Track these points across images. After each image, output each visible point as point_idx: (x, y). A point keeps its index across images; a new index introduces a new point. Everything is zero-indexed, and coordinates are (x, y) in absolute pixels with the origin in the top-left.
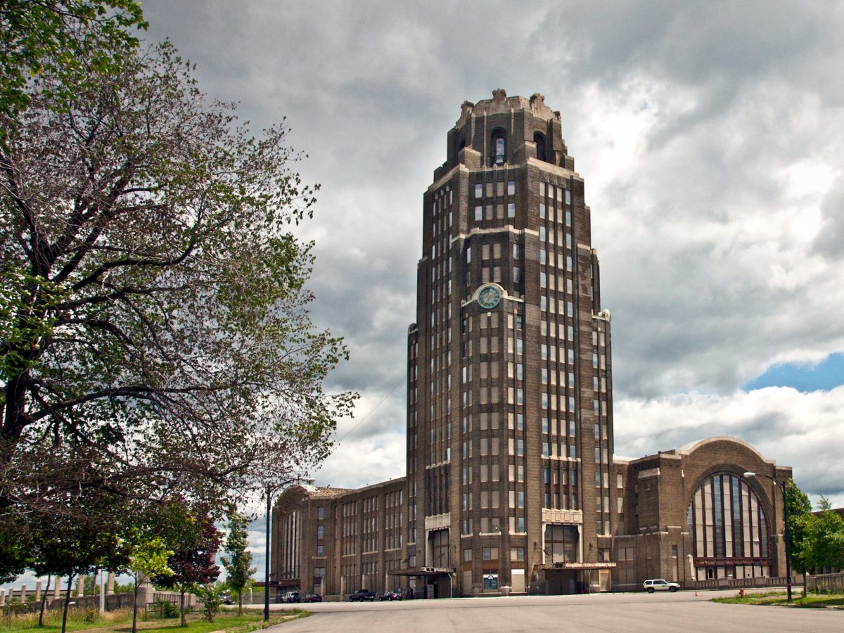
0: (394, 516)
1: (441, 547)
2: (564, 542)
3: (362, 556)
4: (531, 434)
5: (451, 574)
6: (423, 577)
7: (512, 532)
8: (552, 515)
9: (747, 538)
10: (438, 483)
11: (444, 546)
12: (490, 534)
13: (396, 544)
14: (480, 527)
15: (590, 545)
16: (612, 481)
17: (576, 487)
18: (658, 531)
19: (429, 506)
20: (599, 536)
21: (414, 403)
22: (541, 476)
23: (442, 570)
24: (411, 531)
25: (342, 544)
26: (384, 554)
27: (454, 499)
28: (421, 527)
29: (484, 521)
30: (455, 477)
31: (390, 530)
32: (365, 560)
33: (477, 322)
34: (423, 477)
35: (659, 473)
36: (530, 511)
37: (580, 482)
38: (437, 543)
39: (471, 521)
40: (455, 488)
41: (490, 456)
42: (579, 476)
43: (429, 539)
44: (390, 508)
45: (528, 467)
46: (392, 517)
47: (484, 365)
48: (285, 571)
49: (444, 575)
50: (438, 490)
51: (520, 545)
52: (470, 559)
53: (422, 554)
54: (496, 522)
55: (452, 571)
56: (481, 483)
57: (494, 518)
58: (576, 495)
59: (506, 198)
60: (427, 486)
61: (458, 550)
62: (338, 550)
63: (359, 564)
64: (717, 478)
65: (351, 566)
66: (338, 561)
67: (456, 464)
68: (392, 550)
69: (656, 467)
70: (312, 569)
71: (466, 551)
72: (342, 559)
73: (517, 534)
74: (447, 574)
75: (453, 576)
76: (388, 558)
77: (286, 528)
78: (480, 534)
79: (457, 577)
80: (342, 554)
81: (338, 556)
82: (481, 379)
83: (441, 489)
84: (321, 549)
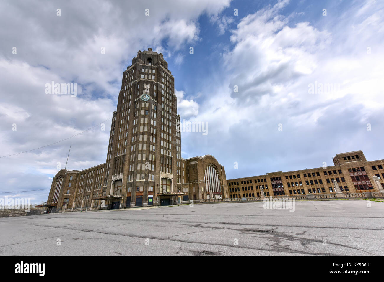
0: (100, 177)
1: (117, 187)
2: (167, 185)
3: (84, 193)
4: (158, 144)
5: (121, 198)
6: (108, 200)
7: (149, 180)
8: (163, 175)
9: (217, 186)
10: (119, 162)
11: (119, 187)
12: (140, 180)
13: (99, 188)
14: (136, 177)
15: (175, 186)
16: (181, 165)
17: (171, 165)
18: (198, 181)
19: (115, 171)
20: (178, 183)
21: (113, 135)
22: (160, 159)
23: (117, 196)
24: (105, 181)
25: (78, 189)
26: (93, 192)
27: (126, 167)
28: (110, 179)
29: (138, 176)
30: (127, 159)
31: (97, 182)
32: (85, 195)
33: (140, 105)
34: (113, 160)
35: (197, 163)
36: (156, 172)
37: (172, 164)
38: (116, 186)
39: (132, 175)
40: (127, 163)
41: (142, 150)
42: (172, 162)
43: (113, 184)
44: (98, 174)
45: (157, 156)
46: (99, 178)
47: (142, 119)
48: (53, 200)
49: (118, 198)
50: (119, 165)
51: (152, 185)
52: (131, 191)
53: (109, 190)
54: (143, 176)
55: (122, 197)
56: (138, 160)
57: (142, 174)
58: (171, 169)
59: (152, 74)
60: (115, 164)
61: (125, 188)
62: (76, 191)
63: (83, 196)
64: (209, 167)
65: (80, 197)
66: (75, 195)
67: (128, 154)
68: (97, 190)
69: (196, 160)
70: (63, 199)
71: (129, 188)
72: (77, 195)
73: (151, 181)
74: (119, 198)
75: (122, 199)
76: (95, 193)
77: (57, 184)
78: (136, 180)
79: (124, 199)
80: (77, 193)
81: (75, 193)
82: (141, 124)
83: (120, 164)
84: (68, 191)
